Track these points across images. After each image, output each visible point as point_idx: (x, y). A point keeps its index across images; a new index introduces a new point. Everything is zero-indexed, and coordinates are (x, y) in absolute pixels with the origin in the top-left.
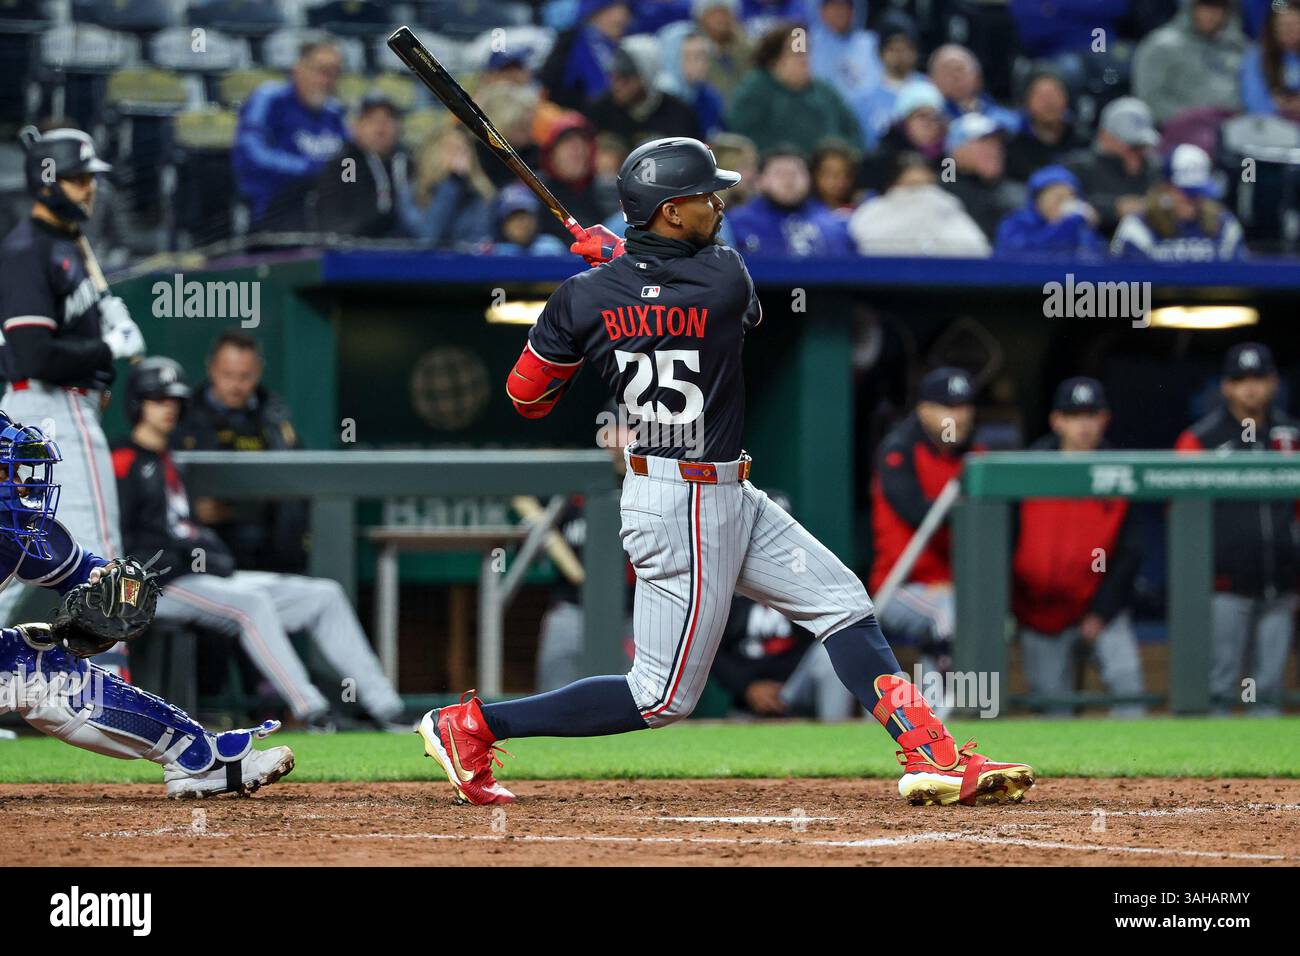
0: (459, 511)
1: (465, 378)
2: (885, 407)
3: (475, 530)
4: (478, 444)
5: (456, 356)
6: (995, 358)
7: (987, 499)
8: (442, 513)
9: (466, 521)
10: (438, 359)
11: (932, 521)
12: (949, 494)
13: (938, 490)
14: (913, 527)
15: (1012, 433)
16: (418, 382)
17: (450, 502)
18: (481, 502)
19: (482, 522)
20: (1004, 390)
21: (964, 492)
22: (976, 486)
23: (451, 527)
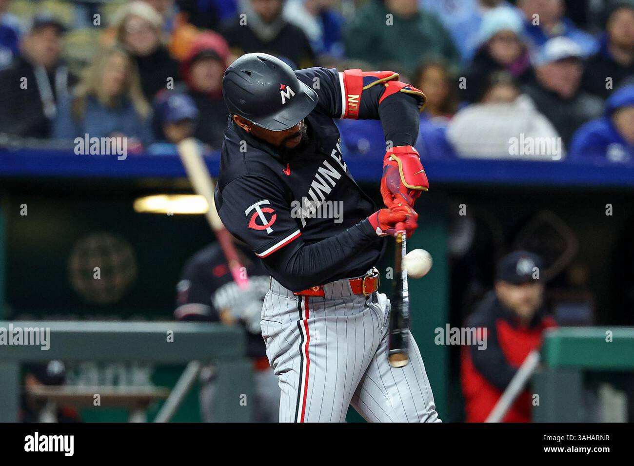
0: (109, 373)
1: (115, 259)
2: (475, 287)
3: (123, 390)
4: (126, 316)
5: (108, 241)
6: (571, 247)
7: (562, 368)
8: (94, 374)
9: (116, 382)
10: (93, 242)
11: (516, 386)
12: (531, 363)
13: (521, 360)
14: (500, 389)
15: (584, 312)
16: (75, 263)
17: (102, 365)
18: (128, 366)
19: (130, 382)
20: (578, 275)
21: (543, 361)
22: (554, 357)
23: (102, 387)
